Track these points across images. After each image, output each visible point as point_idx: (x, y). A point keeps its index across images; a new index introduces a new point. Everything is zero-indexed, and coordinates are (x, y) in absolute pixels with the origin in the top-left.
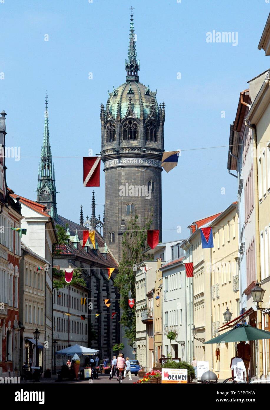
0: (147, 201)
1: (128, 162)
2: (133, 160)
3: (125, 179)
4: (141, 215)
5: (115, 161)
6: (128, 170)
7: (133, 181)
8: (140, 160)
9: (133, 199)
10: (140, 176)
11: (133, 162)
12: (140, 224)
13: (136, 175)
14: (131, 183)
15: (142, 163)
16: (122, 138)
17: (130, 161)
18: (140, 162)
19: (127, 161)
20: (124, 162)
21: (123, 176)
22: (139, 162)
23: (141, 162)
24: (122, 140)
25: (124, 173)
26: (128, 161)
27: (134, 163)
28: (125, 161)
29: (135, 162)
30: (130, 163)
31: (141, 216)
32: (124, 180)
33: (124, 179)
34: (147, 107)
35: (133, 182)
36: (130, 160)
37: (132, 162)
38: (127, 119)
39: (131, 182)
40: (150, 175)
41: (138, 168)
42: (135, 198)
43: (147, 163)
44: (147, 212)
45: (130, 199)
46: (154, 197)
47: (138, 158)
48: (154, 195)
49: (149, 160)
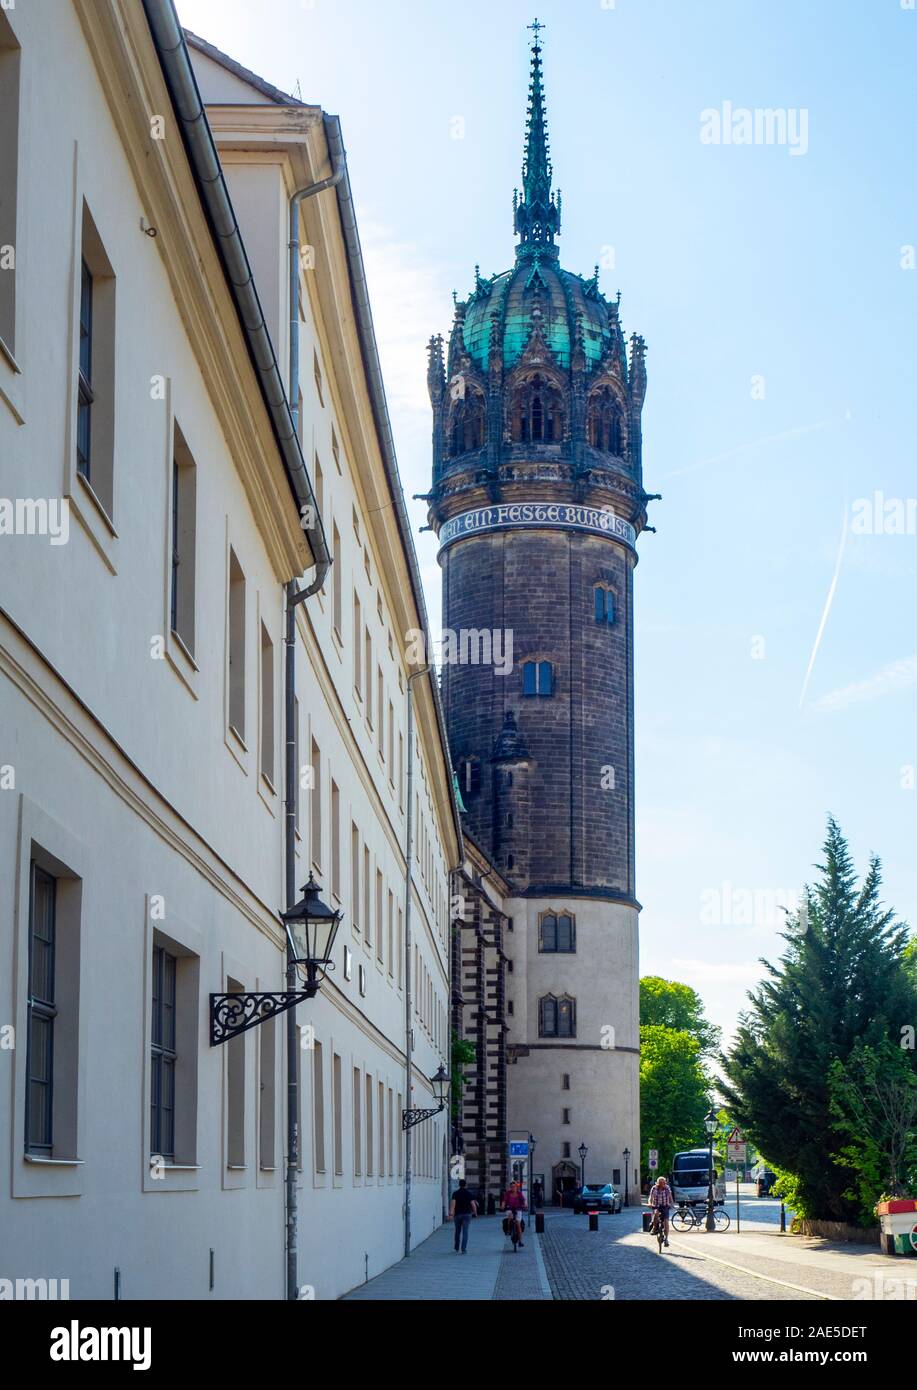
0: (594, 653)
1: (528, 516)
2: (546, 510)
3: (518, 575)
4: (572, 696)
5: (483, 515)
6: (528, 545)
7: (545, 579)
8: (571, 511)
9: (545, 643)
10: (568, 566)
11: (545, 515)
12: (569, 728)
13: (557, 560)
14: (537, 588)
15: (577, 522)
17: (534, 513)
18: (572, 514)
20: (515, 517)
21: (511, 563)
22: (567, 518)
23: (571, 518)
25: (516, 554)
26: (527, 512)
27: (547, 519)
28: (518, 513)
29: (554, 517)
30: (535, 519)
31: (571, 702)
32: (515, 576)
33: (512, 575)
34: (593, 335)
35: (544, 585)
36: (535, 510)
37: (541, 516)
38: (525, 367)
39: (536, 585)
40: (603, 566)
41: (562, 536)
42: (552, 638)
43: (591, 523)
44: (593, 688)
45: (535, 642)
46: (615, 642)
47: (563, 502)
48: (614, 635)
49: (599, 514)
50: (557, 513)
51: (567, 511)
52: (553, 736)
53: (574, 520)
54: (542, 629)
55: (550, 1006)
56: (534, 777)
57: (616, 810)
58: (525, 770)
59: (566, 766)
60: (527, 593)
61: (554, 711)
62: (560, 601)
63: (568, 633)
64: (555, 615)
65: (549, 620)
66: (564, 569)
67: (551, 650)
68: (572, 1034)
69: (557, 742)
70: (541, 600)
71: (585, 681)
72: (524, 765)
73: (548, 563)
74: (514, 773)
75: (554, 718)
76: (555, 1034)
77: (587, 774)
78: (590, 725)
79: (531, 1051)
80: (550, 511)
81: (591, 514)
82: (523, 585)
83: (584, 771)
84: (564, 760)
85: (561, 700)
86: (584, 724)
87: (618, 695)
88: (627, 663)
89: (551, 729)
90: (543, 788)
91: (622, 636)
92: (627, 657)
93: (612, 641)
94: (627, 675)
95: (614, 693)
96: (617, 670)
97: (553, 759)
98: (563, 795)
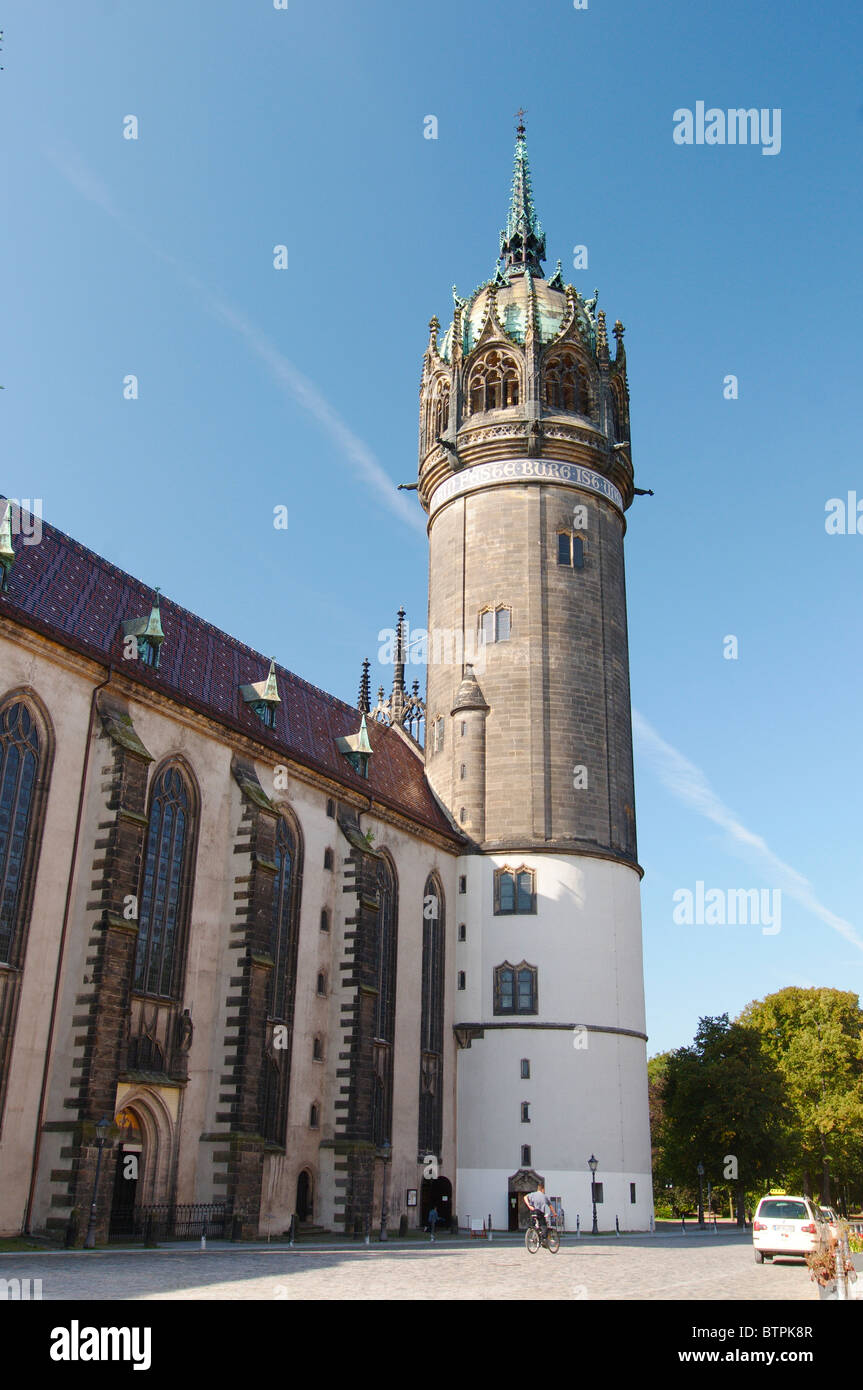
0: (557, 596)
1: (485, 476)
2: (502, 468)
3: (477, 531)
4: (531, 640)
5: (449, 486)
6: (486, 502)
7: (502, 531)
8: (527, 465)
9: (503, 591)
10: (527, 516)
11: (501, 472)
12: (528, 672)
13: (514, 511)
14: (495, 541)
15: (534, 474)
16: (469, 409)
17: (491, 472)
18: (529, 469)
19: (482, 472)
21: (472, 522)
22: (524, 472)
23: (528, 471)
24: (469, 414)
25: (475, 513)
26: (486, 473)
27: (504, 475)
29: (510, 473)
30: (492, 478)
31: (531, 646)
32: (474, 533)
34: (553, 315)
35: (502, 536)
36: (492, 469)
37: (497, 474)
38: (483, 348)
39: (494, 538)
40: (566, 513)
41: (520, 490)
42: (509, 585)
43: (551, 474)
45: (492, 592)
46: (584, 585)
47: (520, 458)
48: (583, 579)
49: (560, 466)
50: (513, 469)
51: (524, 465)
52: (510, 681)
53: (532, 472)
54: (499, 578)
55: (508, 976)
59: (524, 711)
60: (485, 547)
61: (511, 656)
62: (519, 550)
63: (526, 579)
64: (512, 563)
65: (506, 569)
66: (523, 518)
67: (508, 597)
68: (533, 1010)
69: (514, 687)
70: (499, 551)
71: (546, 624)
73: (505, 516)
74: (468, 722)
75: (512, 663)
76: (513, 1010)
79: (486, 1031)
80: (506, 470)
81: (550, 468)
82: (482, 540)
83: (545, 715)
84: (522, 705)
85: (518, 644)
86: (545, 667)
87: (590, 637)
88: (603, 607)
89: (508, 675)
90: (500, 736)
91: (595, 580)
92: (602, 601)
93: (580, 584)
94: (603, 619)
95: (584, 635)
96: (587, 613)
97: (511, 705)
98: (521, 741)
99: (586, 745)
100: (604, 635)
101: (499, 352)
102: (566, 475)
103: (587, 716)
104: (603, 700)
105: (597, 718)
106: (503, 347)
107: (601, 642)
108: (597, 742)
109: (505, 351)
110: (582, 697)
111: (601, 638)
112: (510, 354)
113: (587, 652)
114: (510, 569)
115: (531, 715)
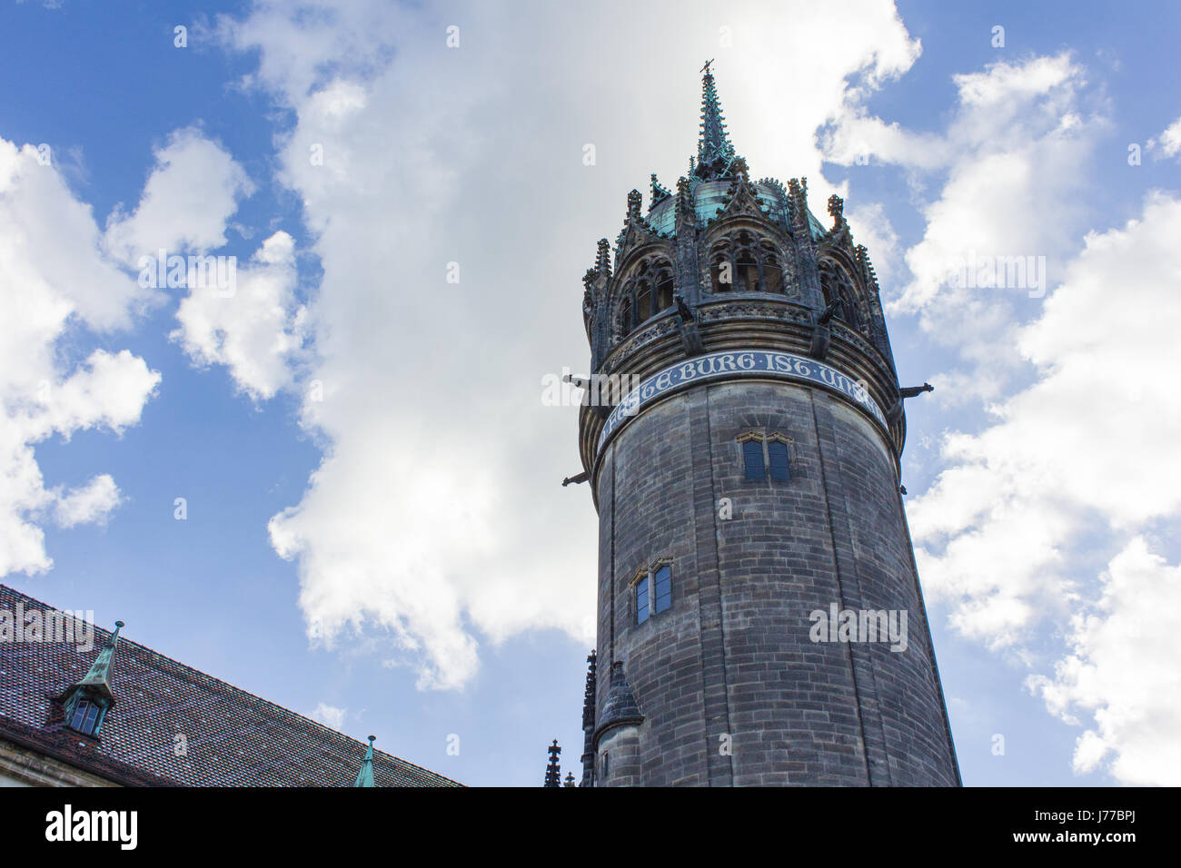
0: (742, 523)
2: (653, 384)
7: (656, 462)
8: (687, 367)
11: (653, 389)
13: (672, 430)
14: (649, 478)
15: (698, 374)
17: (640, 396)
22: (683, 376)
23: (688, 374)
27: (656, 390)
29: (665, 384)
31: (701, 604)
35: (656, 469)
39: (647, 475)
40: (752, 412)
41: (678, 402)
42: (668, 528)
43: (722, 368)
44: (745, 573)
45: (646, 545)
46: (792, 501)
47: (675, 362)
48: (788, 494)
49: (736, 356)
50: (668, 379)
51: (683, 370)
52: (673, 667)
53: (694, 373)
54: (655, 523)
56: (646, 747)
57: (825, 762)
58: (634, 741)
59: (697, 708)
60: (636, 491)
61: (673, 629)
62: (679, 476)
63: (692, 511)
64: (671, 496)
65: (664, 507)
66: (683, 436)
67: (666, 545)
69: (680, 674)
70: (655, 487)
71: (726, 566)
72: (629, 732)
73: (660, 440)
74: (611, 752)
75: (675, 639)
77: (738, 709)
78: (742, 628)
80: (659, 383)
81: (721, 360)
82: (633, 484)
83: (731, 705)
84: (693, 699)
85: (684, 608)
86: (726, 629)
87: (811, 574)
88: (832, 529)
89: (669, 659)
90: (659, 761)
91: (815, 493)
92: (831, 522)
93: (784, 501)
94: (834, 545)
95: (796, 572)
96: (800, 540)
97: (674, 705)
98: (694, 758)
99: (817, 746)
100: (838, 569)
101: (647, 257)
102: (747, 364)
103: (814, 697)
104: (848, 670)
105: (834, 699)
106: (651, 250)
107: (834, 581)
108: (841, 739)
109: (654, 254)
110: (800, 667)
111: (833, 574)
112: (660, 254)
113: (805, 596)
114: (669, 506)
115: (706, 713)
